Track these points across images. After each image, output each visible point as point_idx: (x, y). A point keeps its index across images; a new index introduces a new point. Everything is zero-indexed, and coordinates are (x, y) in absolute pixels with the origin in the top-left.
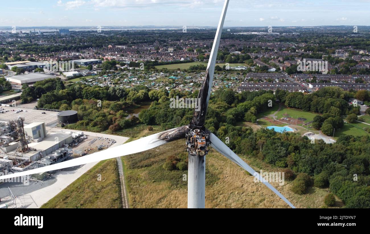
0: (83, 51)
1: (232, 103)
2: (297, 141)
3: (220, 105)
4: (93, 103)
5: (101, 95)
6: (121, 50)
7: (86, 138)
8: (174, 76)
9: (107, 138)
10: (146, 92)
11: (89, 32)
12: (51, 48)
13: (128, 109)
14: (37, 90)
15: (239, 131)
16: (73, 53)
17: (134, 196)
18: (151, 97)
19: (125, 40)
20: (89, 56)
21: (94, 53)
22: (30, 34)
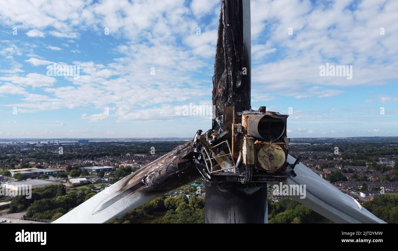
0: (98, 159)
6: (140, 158)
8: (197, 183)
10: (162, 199)
11: (109, 143)
12: (65, 156)
16: (86, 161)
18: (167, 205)
20: (103, 164)
21: (109, 161)
22: (48, 144)
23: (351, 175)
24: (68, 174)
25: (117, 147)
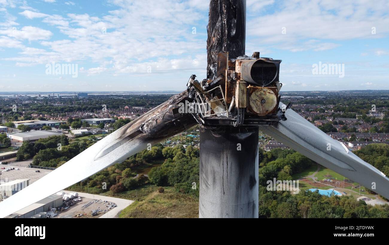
0: (98, 111)
6: (137, 111)
8: (193, 134)
9: (106, 201)
10: (160, 149)
11: (108, 96)
12: (65, 108)
13: (137, 168)
14: (36, 146)
15: (273, 193)
16: (87, 113)
18: (165, 154)
19: (143, 102)
20: (103, 116)
21: (109, 114)
22: (48, 97)
23: (341, 127)
24: (70, 125)
25: (115, 100)
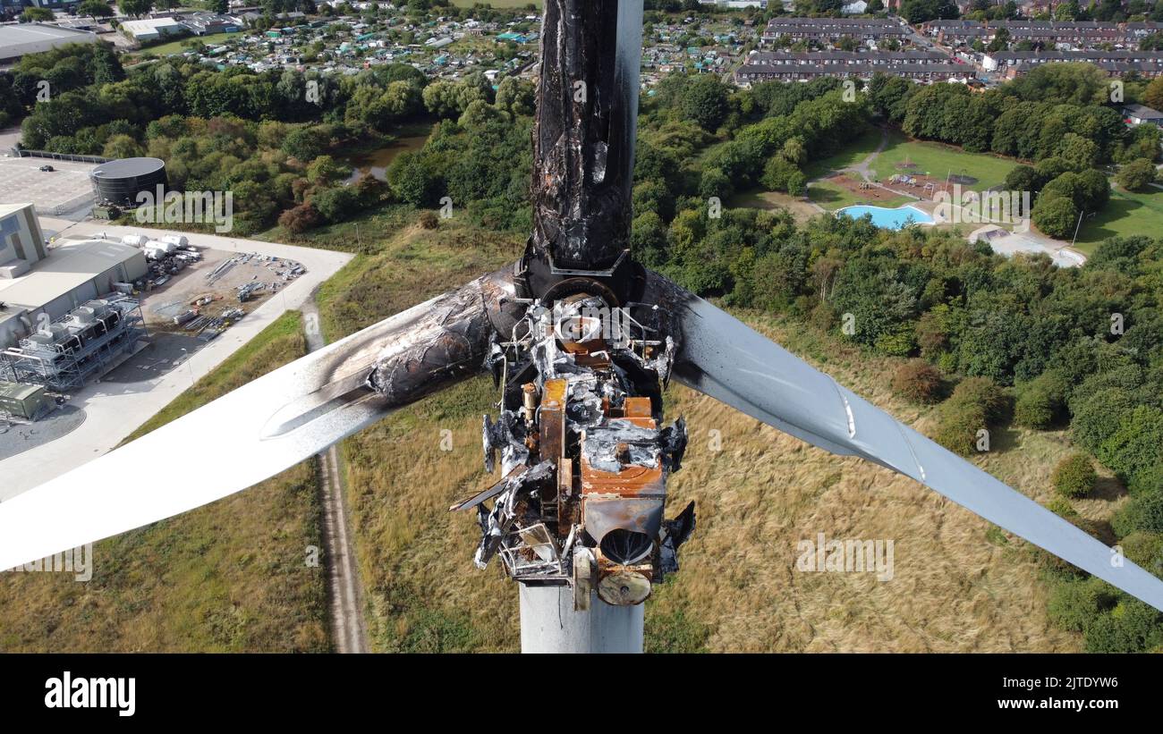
1: (719, 125)
2: (953, 259)
3: (676, 133)
4: (222, 129)
5: (254, 102)
7: (198, 259)
9: (272, 256)
10: (415, 88)
13: (350, 149)
14: (21, 86)
15: (745, 225)
17: (366, 473)
18: (432, 106)
